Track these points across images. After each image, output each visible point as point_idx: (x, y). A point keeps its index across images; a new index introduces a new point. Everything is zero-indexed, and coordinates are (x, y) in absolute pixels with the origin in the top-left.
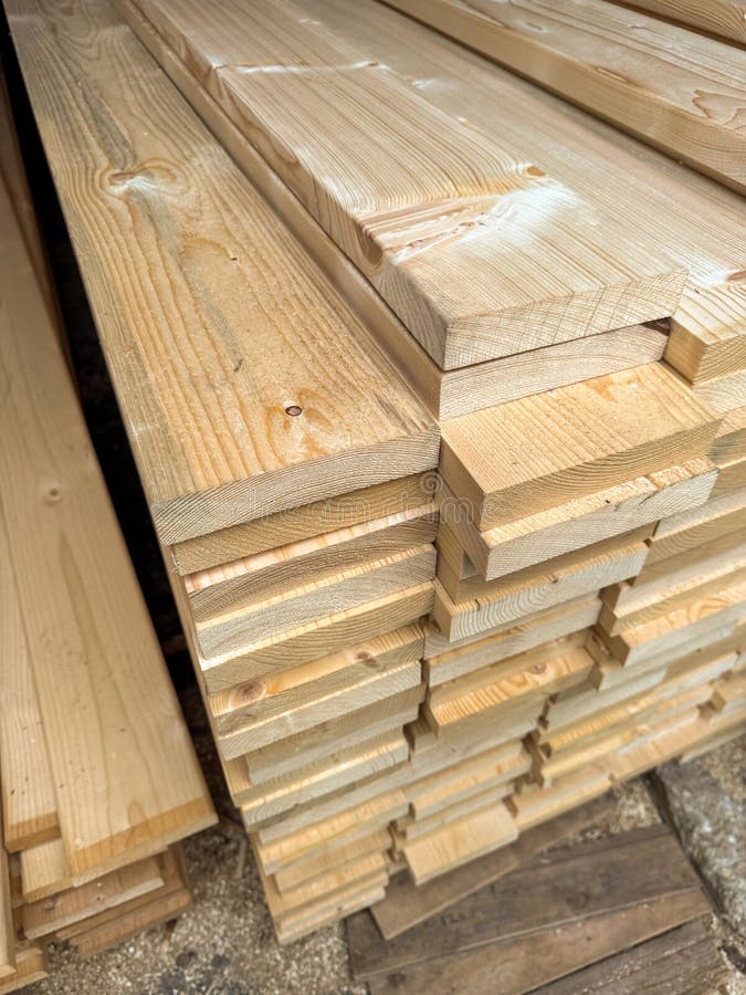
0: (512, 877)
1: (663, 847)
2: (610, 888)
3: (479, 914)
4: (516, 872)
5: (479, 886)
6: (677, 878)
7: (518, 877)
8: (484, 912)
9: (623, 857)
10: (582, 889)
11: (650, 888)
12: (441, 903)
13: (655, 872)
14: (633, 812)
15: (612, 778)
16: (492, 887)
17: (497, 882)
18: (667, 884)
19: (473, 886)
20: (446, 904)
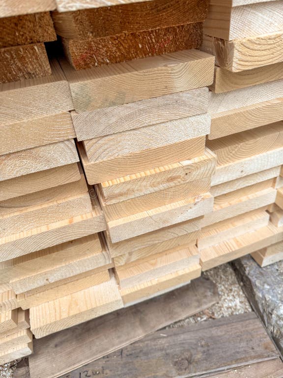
0: (137, 345)
1: (251, 327)
2: (208, 355)
3: (108, 371)
4: (140, 341)
5: (111, 350)
6: (260, 350)
7: (141, 345)
8: (111, 371)
9: (220, 334)
10: (187, 355)
11: (239, 356)
12: (81, 361)
13: (243, 344)
14: (232, 304)
15: (201, 263)
16: (121, 351)
17: (126, 348)
18: (253, 354)
19: (107, 349)
20: (84, 362)
